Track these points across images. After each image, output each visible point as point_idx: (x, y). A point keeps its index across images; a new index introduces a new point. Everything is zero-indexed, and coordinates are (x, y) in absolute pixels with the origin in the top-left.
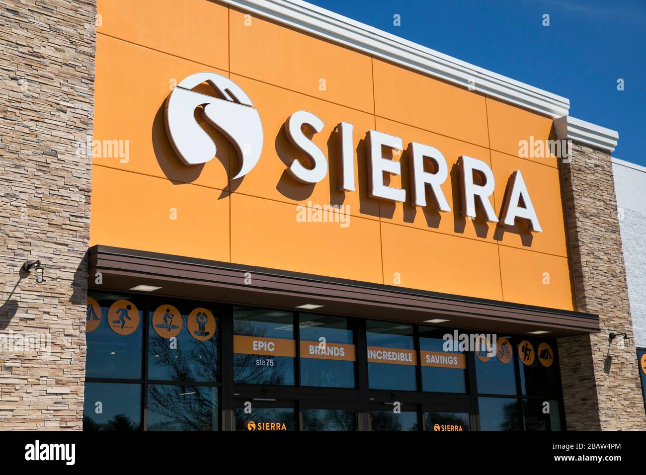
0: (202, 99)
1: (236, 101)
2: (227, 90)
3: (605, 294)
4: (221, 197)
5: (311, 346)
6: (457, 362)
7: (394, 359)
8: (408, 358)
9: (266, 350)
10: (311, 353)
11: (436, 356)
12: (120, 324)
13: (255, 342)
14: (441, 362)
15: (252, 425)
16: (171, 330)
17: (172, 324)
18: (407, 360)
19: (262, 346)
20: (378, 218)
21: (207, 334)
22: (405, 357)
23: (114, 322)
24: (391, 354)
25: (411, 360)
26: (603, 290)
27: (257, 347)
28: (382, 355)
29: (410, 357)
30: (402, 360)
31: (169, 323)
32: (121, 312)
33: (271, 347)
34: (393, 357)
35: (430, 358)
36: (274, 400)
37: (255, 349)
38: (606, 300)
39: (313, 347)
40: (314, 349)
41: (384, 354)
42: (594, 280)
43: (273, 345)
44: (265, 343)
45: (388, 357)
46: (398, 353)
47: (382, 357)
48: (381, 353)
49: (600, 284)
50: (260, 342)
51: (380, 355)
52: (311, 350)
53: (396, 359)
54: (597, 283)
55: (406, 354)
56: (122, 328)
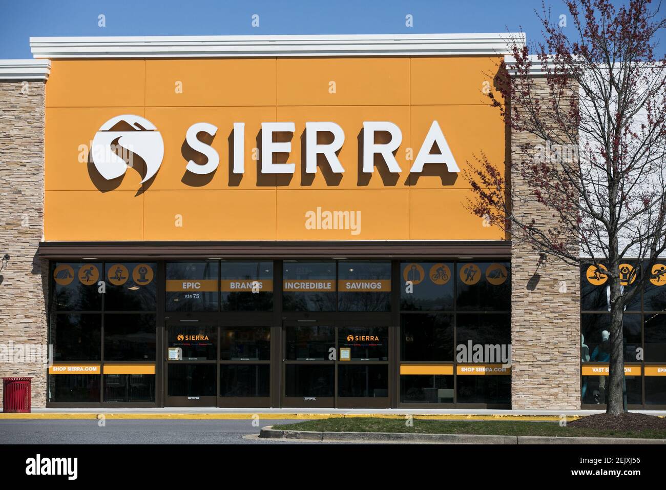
0: (115, 135)
1: (143, 129)
2: (136, 124)
3: (542, 219)
4: (138, 194)
5: (231, 283)
6: (381, 287)
7: (311, 288)
8: (326, 286)
9: (193, 288)
10: (231, 288)
11: (357, 283)
12: (86, 279)
13: (184, 283)
14: (363, 288)
15: (181, 337)
16: (121, 280)
17: (122, 276)
18: (325, 288)
19: (190, 286)
20: (274, 188)
21: (147, 280)
22: (323, 285)
23: (82, 278)
24: (309, 285)
25: (330, 288)
26: (540, 216)
27: (186, 287)
28: (300, 286)
29: (328, 286)
30: (319, 288)
31: (119, 276)
32: (86, 272)
33: (197, 286)
34: (311, 286)
35: (351, 285)
36: (197, 321)
37: (184, 288)
38: (543, 224)
39: (234, 284)
40: (235, 285)
41: (301, 285)
42: (529, 207)
43: (199, 284)
44: (193, 283)
45: (305, 287)
46: (317, 283)
47: (299, 287)
48: (299, 284)
49: (537, 210)
50: (188, 283)
51: (297, 286)
52: (231, 285)
53: (314, 287)
54: (533, 209)
55: (324, 284)
56: (88, 281)
